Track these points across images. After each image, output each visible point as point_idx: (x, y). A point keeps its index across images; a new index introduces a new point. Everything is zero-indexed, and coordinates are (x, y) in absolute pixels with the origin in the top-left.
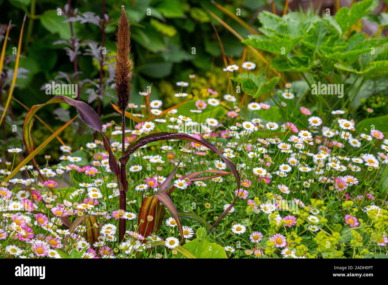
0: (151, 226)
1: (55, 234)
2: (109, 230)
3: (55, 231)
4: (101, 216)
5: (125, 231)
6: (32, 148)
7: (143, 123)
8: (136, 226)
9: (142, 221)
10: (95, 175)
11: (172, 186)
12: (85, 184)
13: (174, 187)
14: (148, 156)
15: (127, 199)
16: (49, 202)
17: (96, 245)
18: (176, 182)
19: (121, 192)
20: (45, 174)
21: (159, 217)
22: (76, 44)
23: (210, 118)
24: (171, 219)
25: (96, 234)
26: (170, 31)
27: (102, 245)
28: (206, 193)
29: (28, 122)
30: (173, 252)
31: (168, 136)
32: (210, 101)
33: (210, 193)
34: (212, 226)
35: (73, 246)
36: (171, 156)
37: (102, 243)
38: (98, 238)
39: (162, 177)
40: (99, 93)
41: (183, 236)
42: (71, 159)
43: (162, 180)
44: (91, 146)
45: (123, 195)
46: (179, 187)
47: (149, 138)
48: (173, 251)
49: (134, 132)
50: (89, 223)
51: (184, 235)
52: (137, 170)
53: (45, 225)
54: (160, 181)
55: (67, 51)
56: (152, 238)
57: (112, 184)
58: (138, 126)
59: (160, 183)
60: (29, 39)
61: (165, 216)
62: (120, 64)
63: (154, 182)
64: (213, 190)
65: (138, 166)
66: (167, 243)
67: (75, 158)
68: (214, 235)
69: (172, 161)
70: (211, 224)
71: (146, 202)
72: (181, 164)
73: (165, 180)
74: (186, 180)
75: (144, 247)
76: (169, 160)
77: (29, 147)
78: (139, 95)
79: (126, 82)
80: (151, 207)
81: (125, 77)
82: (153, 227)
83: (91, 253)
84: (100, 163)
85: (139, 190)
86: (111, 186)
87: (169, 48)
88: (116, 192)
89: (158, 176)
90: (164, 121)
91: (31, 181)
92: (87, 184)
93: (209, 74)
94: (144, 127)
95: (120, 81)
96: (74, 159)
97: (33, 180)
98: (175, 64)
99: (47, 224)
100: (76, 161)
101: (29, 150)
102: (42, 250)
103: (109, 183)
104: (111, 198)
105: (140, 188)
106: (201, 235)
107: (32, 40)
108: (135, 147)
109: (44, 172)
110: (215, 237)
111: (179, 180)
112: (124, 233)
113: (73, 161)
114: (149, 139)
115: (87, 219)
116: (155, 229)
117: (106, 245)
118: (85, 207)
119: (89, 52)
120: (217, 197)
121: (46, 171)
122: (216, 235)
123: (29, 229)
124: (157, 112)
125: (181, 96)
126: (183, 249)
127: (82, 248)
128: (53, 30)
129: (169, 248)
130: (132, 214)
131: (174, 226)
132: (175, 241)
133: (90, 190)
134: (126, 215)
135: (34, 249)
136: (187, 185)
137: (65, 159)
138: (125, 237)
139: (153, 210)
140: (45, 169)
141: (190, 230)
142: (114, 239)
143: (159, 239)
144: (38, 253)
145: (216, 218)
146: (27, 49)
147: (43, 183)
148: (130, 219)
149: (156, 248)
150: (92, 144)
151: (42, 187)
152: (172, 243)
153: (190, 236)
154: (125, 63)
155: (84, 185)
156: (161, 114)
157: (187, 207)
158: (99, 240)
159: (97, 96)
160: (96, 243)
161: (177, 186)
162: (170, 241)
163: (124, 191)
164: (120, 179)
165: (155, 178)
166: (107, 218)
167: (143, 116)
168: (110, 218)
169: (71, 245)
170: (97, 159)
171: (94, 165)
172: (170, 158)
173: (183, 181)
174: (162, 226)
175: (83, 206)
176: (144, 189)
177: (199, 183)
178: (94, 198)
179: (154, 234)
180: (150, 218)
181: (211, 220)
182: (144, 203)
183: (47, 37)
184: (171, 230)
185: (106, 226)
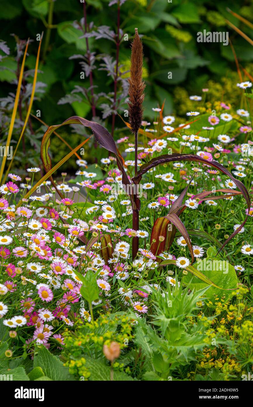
0: (163, 245)
1: (72, 253)
2: (123, 248)
3: (72, 250)
4: (115, 233)
5: (138, 249)
6: (50, 166)
7: (155, 140)
8: (148, 245)
9: (154, 241)
10: (109, 192)
11: (184, 205)
12: (99, 201)
13: (185, 207)
14: (160, 175)
15: (140, 216)
16: (66, 219)
17: (110, 261)
18: (187, 201)
19: (134, 211)
20: (63, 190)
21: (171, 235)
22: (92, 58)
23: (222, 134)
24: (182, 239)
25: (111, 250)
26: (185, 37)
27: (117, 262)
28: (217, 209)
29: (46, 141)
30: (183, 273)
31: (179, 157)
32: (223, 116)
33: (221, 210)
34: (222, 245)
35: (88, 265)
36: (182, 172)
37: (117, 260)
38: (113, 255)
39: (174, 195)
40: (113, 108)
41: (194, 256)
42: (87, 174)
43: (173, 198)
44: (105, 161)
45: (136, 213)
46: (190, 207)
47: (161, 158)
48: (184, 271)
49: (147, 150)
50: (104, 241)
51: (194, 254)
52: (150, 188)
53: (62, 243)
54: (172, 199)
55: (83, 66)
56: (164, 256)
57: (126, 201)
58: (151, 143)
59: (172, 201)
60: (47, 47)
61: (177, 234)
62: (133, 86)
63: (166, 201)
64: (224, 208)
65: (151, 184)
66: (178, 263)
67: (90, 173)
68: (225, 253)
69: (184, 177)
70: (222, 242)
71: (158, 222)
72: (193, 182)
73: (177, 198)
74: (197, 200)
75: (156, 266)
76: (181, 176)
77: (47, 165)
78: (152, 111)
79: (139, 104)
80: (163, 227)
81: (138, 99)
82: (164, 245)
83: (105, 270)
84: (114, 180)
85: (152, 207)
86: (124, 203)
87: (184, 54)
88: (129, 210)
89: (170, 194)
90: (176, 139)
91: (49, 195)
92: (102, 201)
93: (224, 79)
94: (157, 145)
95: (133, 103)
96: (89, 175)
97: (51, 195)
98: (189, 71)
99: (64, 242)
100: (92, 177)
101: (47, 168)
102: (60, 268)
103: (123, 200)
104: (125, 216)
105: (153, 205)
106: (212, 254)
107: (50, 49)
108: (148, 167)
109: (61, 188)
110: (225, 256)
111: (190, 199)
112: (137, 251)
113: (89, 177)
114: (160, 160)
115: (102, 238)
116: (167, 247)
117: (120, 262)
118: (99, 228)
119: (104, 67)
120: (228, 215)
121: (63, 187)
122: (226, 254)
123: (47, 248)
124: (169, 129)
125: (193, 114)
126: (193, 268)
127: (97, 264)
128: (69, 40)
129: (180, 268)
130: (145, 232)
131: (185, 245)
132: (186, 262)
133: (104, 208)
134: (139, 233)
135: (53, 267)
136: (198, 204)
137: (81, 174)
138: (138, 254)
139: (165, 229)
140: (62, 185)
141: (200, 249)
142: (127, 256)
143: (170, 257)
144: (57, 271)
145: (227, 236)
146: (45, 58)
147: (60, 201)
148: (143, 237)
149: (167, 266)
150: (107, 159)
151: (60, 204)
152: (183, 263)
153: (201, 255)
154: (138, 85)
155: (99, 203)
156: (173, 131)
157: (198, 226)
158: (113, 256)
159: (111, 111)
160: (111, 259)
161: (188, 205)
162: (181, 261)
163: (137, 210)
164: (132, 198)
165: (167, 196)
166: (121, 234)
167: (156, 131)
168: (123, 235)
169: (87, 263)
170: (111, 176)
171: (109, 181)
172: (182, 175)
173: (194, 201)
174: (173, 243)
175: (98, 227)
176: (156, 207)
177: (210, 202)
178: (108, 219)
179: (165, 252)
180: (162, 238)
181: (222, 238)
182: (156, 223)
183: (64, 46)
184: (182, 249)
185: (120, 244)
